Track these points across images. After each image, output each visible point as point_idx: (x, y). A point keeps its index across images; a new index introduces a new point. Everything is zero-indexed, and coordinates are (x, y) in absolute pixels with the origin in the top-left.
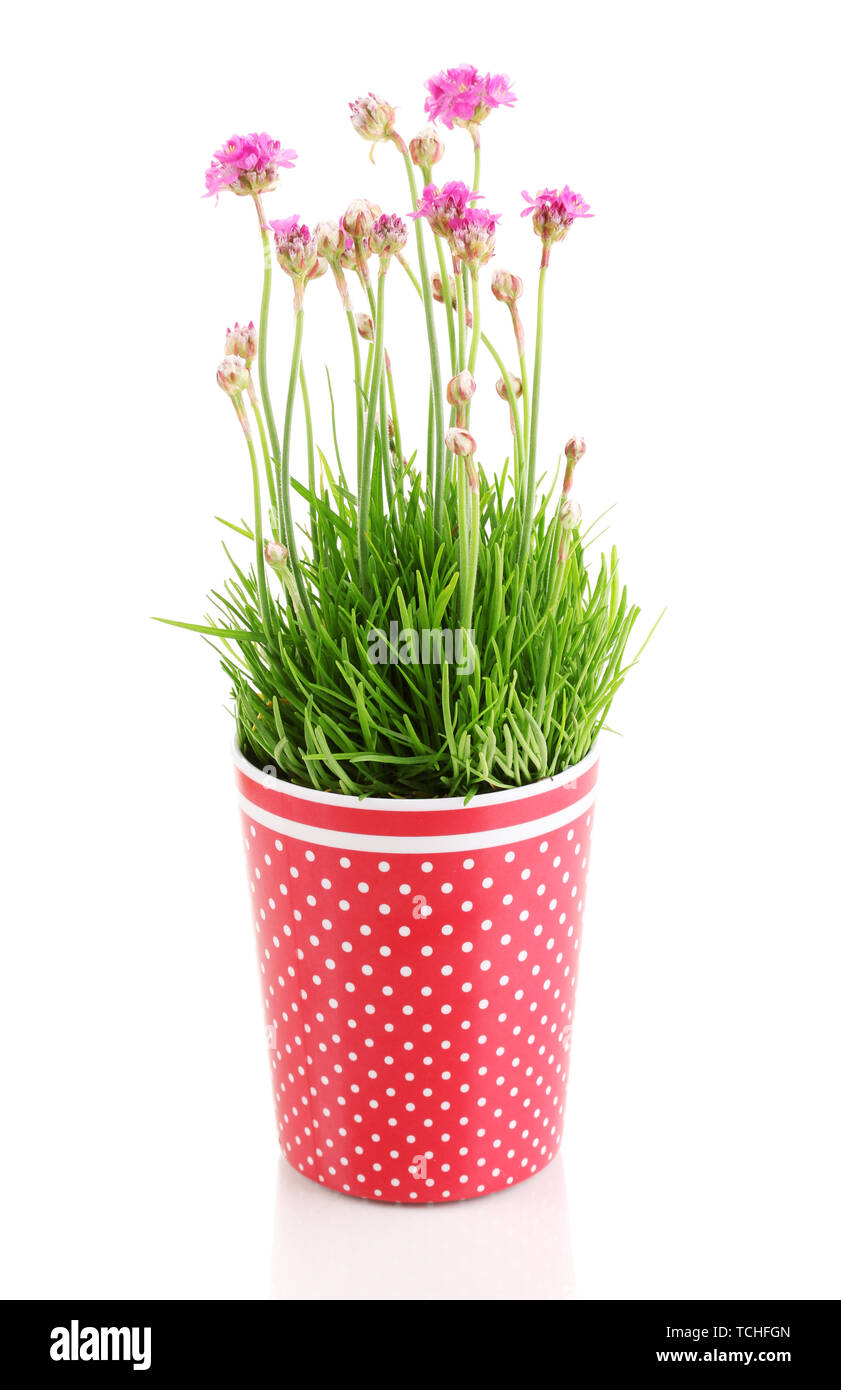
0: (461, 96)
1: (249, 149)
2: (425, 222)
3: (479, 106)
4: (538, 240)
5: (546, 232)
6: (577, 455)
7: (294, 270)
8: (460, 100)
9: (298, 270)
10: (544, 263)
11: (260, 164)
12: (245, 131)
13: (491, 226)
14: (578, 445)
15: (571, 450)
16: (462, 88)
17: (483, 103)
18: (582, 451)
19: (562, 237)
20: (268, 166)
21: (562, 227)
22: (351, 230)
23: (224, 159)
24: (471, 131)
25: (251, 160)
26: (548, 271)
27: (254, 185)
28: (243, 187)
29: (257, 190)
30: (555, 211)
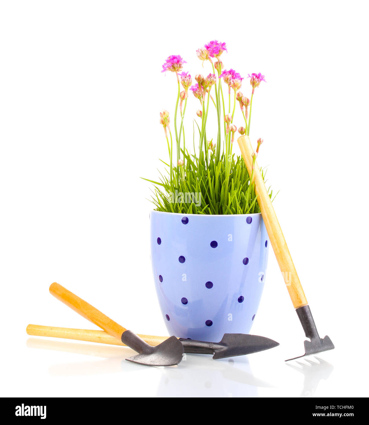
0: (215, 48)
1: (174, 58)
2: (222, 78)
3: (220, 50)
5: (253, 84)
6: (262, 142)
7: (185, 86)
9: (187, 86)
10: (253, 93)
11: (178, 62)
13: (241, 79)
14: (261, 140)
15: (259, 142)
16: (215, 46)
18: (263, 141)
19: (258, 85)
20: (180, 63)
21: (258, 82)
23: (168, 61)
24: (218, 58)
25: (175, 60)
26: (254, 95)
27: (176, 68)
28: (173, 69)
29: (176, 69)
30: (257, 78)
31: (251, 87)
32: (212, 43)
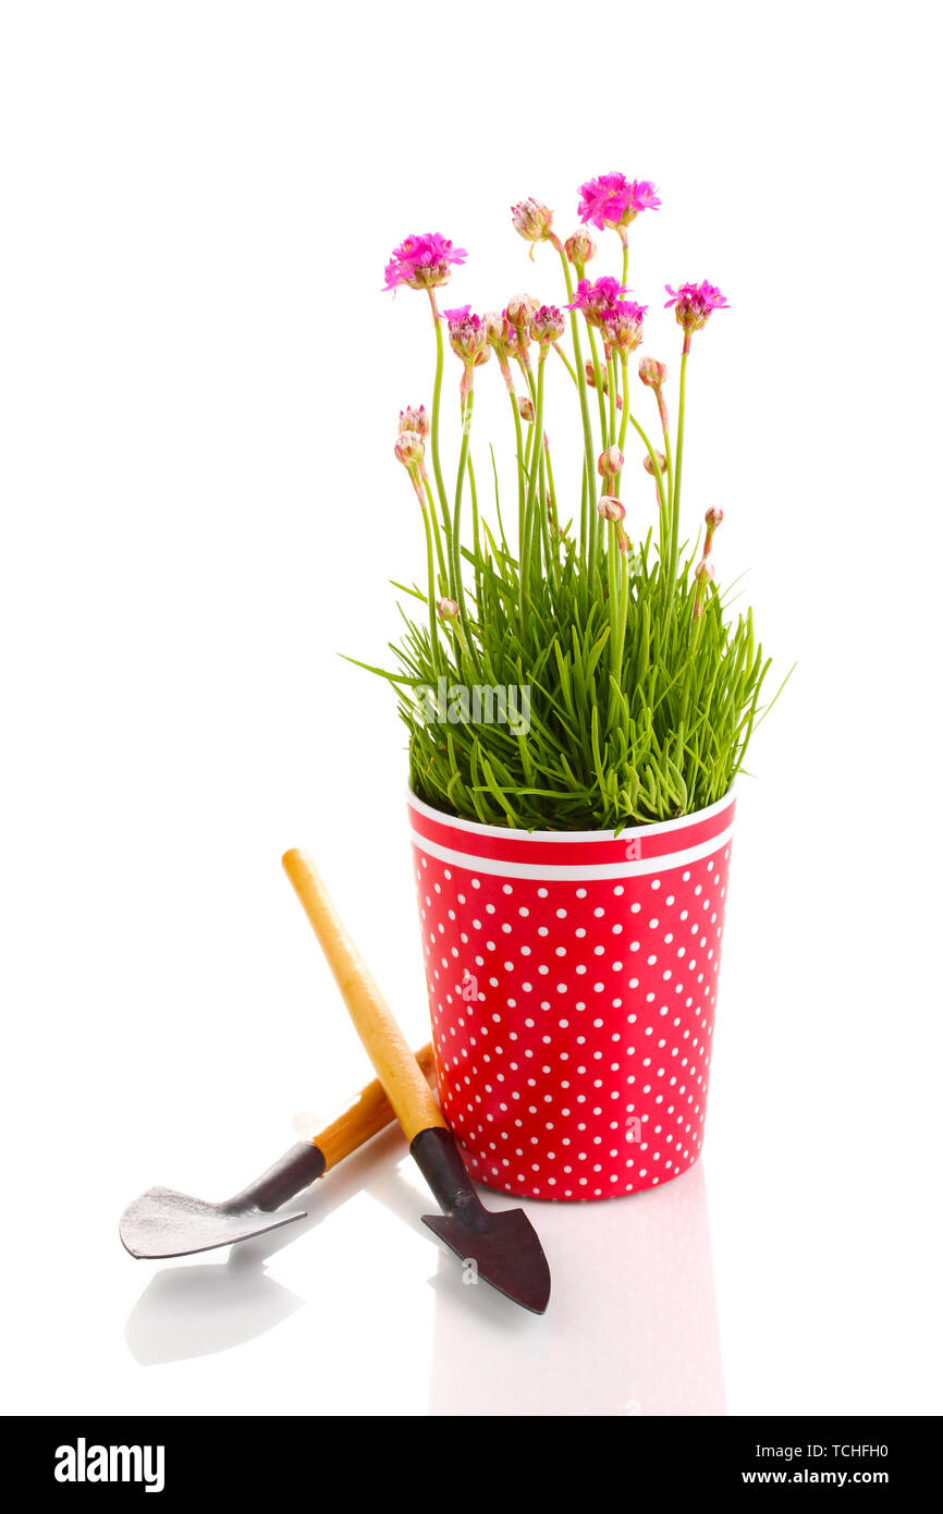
0: (611, 200)
1: (424, 247)
2: (579, 312)
3: (627, 209)
4: (680, 329)
5: (687, 323)
6: (716, 522)
7: (465, 355)
8: (610, 204)
9: (468, 354)
10: (686, 349)
11: (434, 261)
12: (420, 231)
13: (639, 316)
14: (717, 513)
15: (711, 518)
16: (612, 193)
17: (631, 207)
18: (721, 519)
19: (702, 325)
20: (441, 262)
21: (701, 318)
22: (513, 320)
23: (401, 255)
24: (620, 232)
25: (427, 257)
26: (689, 355)
27: (428, 279)
28: (418, 281)
29: (430, 284)
30: (695, 303)
31: (679, 331)
32: (603, 181)
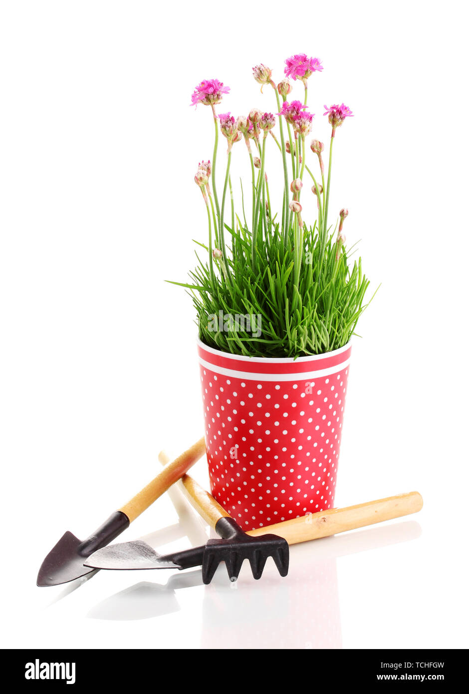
0: (300, 66)
1: (210, 85)
2: (283, 117)
3: (307, 71)
4: (330, 125)
5: (333, 122)
6: (345, 216)
7: (228, 135)
8: (299, 68)
9: (229, 135)
10: (333, 135)
11: (215, 92)
12: (209, 78)
13: (311, 118)
14: (345, 212)
15: (342, 214)
16: (300, 63)
17: (309, 69)
18: (347, 214)
19: (340, 124)
20: (218, 93)
21: (340, 120)
22: (252, 119)
23: (200, 90)
24: (304, 82)
25: (211, 90)
26: (334, 139)
27: (212, 100)
28: (207, 101)
29: (213, 103)
30: (337, 114)
31: (330, 126)
32: (296, 57)
